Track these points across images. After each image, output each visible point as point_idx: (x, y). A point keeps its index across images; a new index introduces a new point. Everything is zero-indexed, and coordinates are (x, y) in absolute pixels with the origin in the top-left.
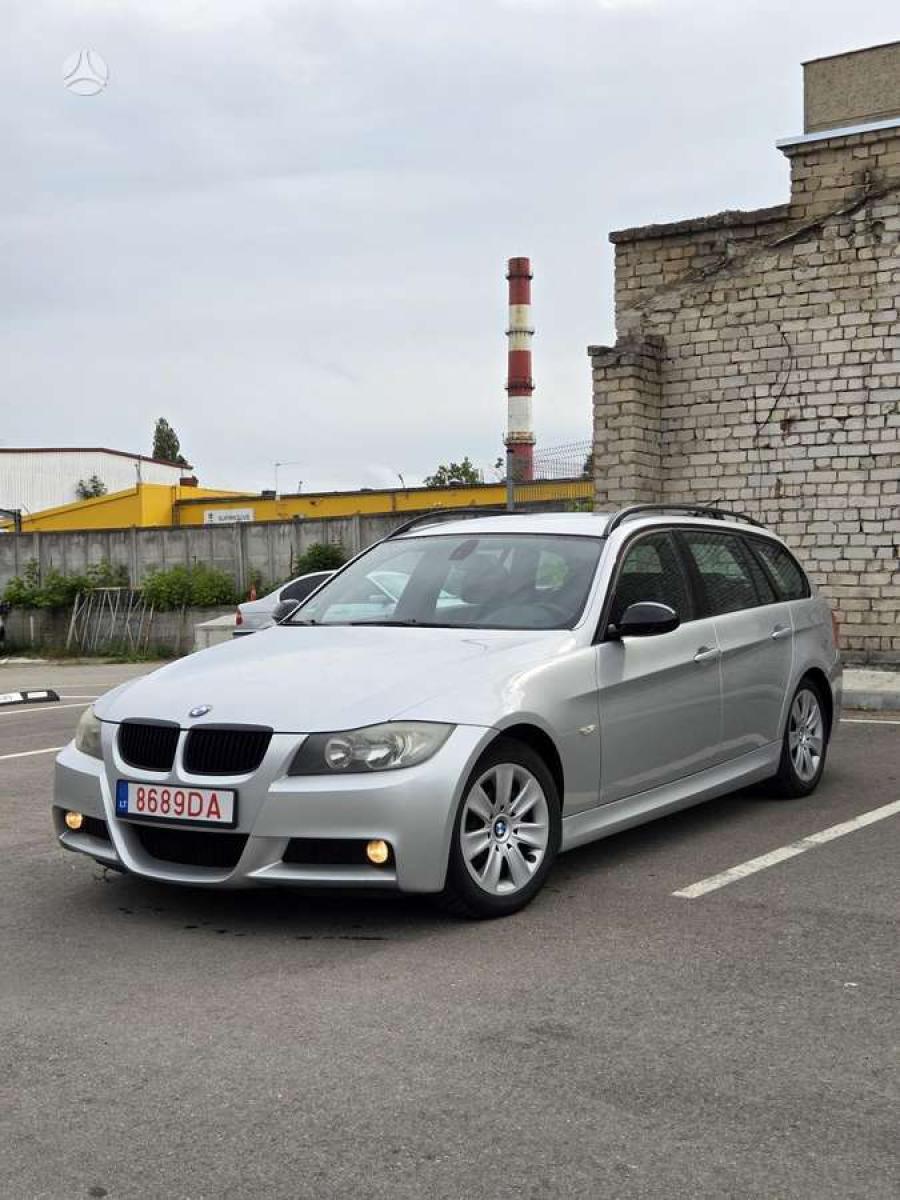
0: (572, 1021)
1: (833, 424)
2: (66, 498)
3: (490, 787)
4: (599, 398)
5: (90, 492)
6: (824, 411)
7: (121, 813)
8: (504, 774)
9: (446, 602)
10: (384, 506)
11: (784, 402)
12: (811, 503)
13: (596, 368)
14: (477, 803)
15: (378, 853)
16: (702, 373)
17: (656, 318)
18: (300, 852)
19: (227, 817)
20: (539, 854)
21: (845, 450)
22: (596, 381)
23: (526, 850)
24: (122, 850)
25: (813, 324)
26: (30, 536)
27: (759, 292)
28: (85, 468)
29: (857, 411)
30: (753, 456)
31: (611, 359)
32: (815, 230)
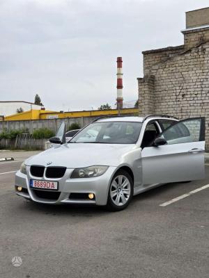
0: (137, 235)
1: (194, 96)
2: (15, 113)
3: (117, 181)
4: (140, 90)
5: (20, 111)
6: (192, 93)
7: (31, 187)
8: (120, 177)
9: (105, 137)
10: (88, 114)
11: (182, 91)
12: (189, 114)
13: (139, 83)
14: (114, 184)
15: (91, 196)
16: (164, 84)
17: (153, 71)
18: (73, 196)
19: (56, 188)
20: (128, 196)
21: (197, 102)
22: (139, 86)
23: (125, 195)
24: (31, 196)
25: (189, 72)
26: (6, 122)
27: (177, 65)
28: (19, 106)
29: (199, 92)
30: (175, 103)
31: (142, 81)
32: (190, 51)
